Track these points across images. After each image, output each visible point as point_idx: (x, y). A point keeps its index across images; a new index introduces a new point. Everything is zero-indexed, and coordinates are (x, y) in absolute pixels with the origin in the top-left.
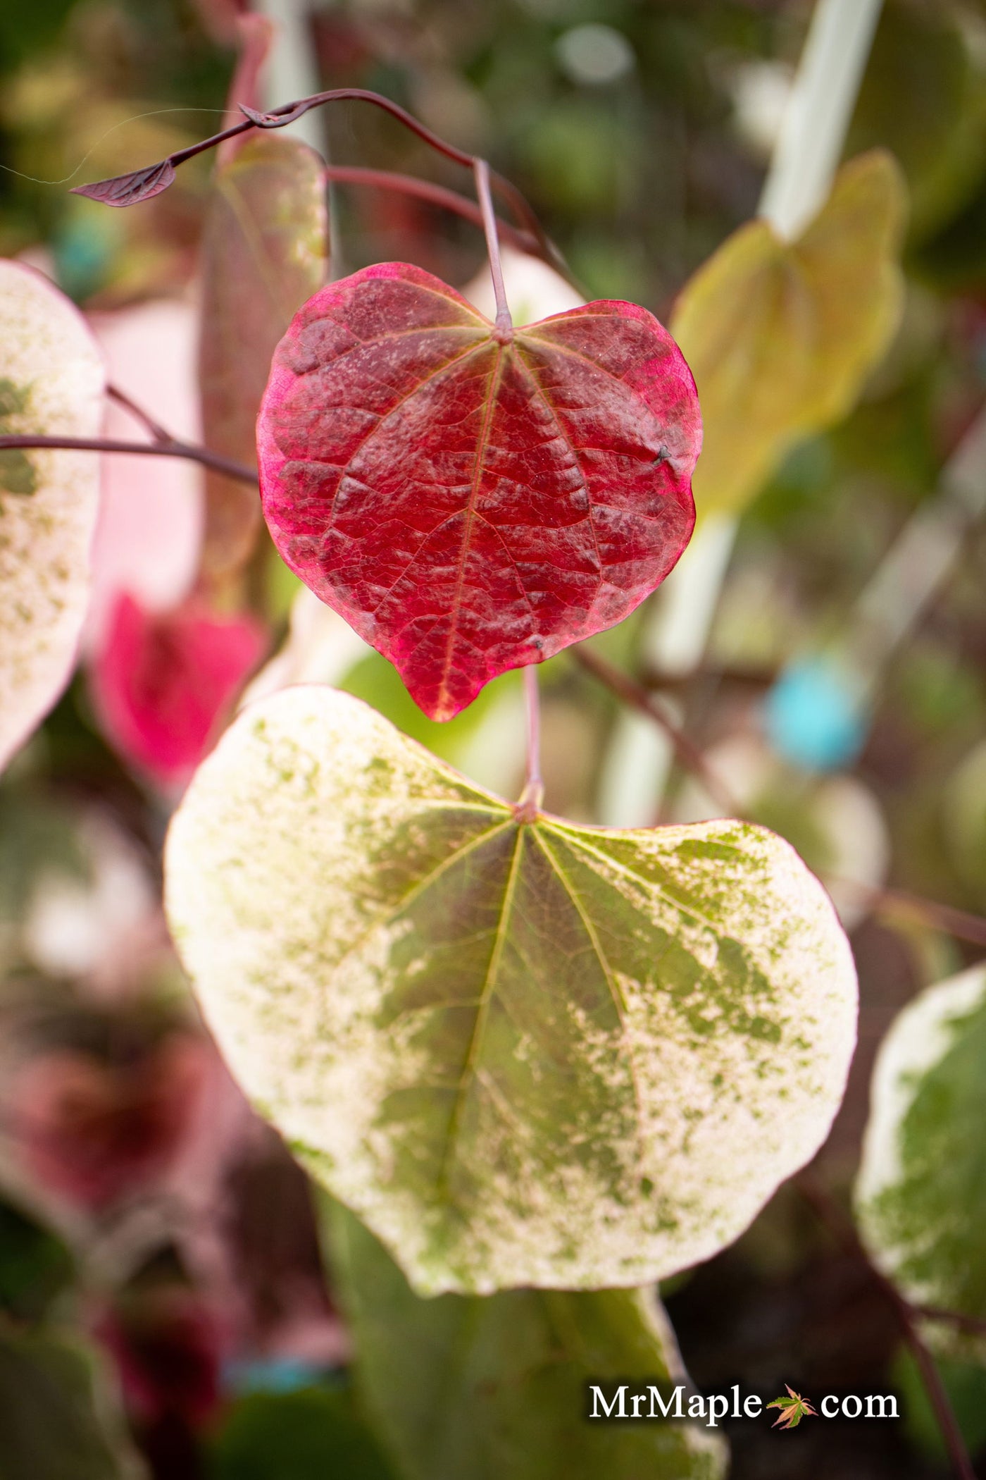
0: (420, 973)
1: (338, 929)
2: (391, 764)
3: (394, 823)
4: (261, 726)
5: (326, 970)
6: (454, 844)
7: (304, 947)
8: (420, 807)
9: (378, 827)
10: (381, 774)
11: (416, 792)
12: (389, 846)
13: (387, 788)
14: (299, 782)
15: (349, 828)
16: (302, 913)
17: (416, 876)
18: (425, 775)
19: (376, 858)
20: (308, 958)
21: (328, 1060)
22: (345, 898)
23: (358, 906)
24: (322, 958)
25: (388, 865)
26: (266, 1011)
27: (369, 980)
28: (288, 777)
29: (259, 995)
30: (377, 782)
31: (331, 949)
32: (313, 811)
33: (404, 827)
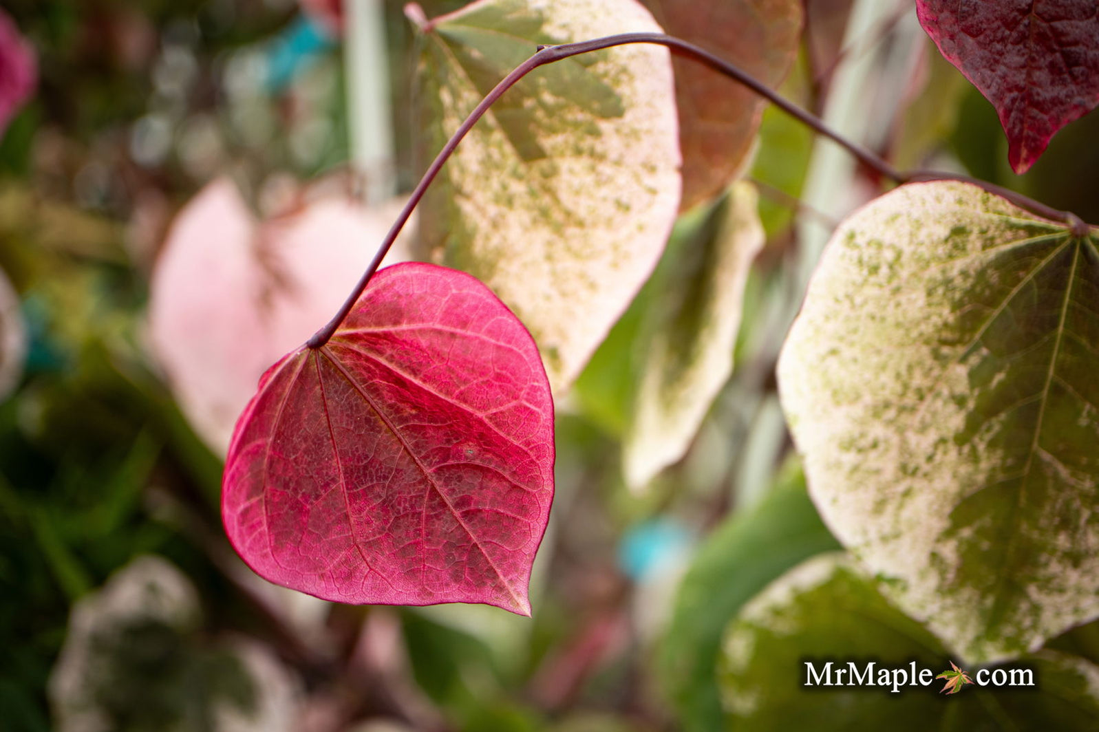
0: (1001, 383)
1: (918, 380)
2: (968, 228)
3: (972, 273)
4: (851, 236)
5: (905, 419)
6: (1021, 274)
7: (887, 405)
8: (992, 254)
9: (958, 281)
10: (958, 239)
11: (988, 243)
12: (970, 292)
13: (964, 249)
14: (884, 270)
15: (930, 293)
16: (887, 378)
17: (987, 311)
18: (997, 228)
19: (956, 306)
20: (891, 414)
21: (907, 493)
22: (925, 350)
23: (936, 355)
24: (902, 410)
25: (968, 308)
26: (855, 469)
27: (952, 407)
28: (875, 270)
29: (850, 458)
30: (956, 246)
31: (911, 399)
32: (897, 291)
33: (981, 273)
